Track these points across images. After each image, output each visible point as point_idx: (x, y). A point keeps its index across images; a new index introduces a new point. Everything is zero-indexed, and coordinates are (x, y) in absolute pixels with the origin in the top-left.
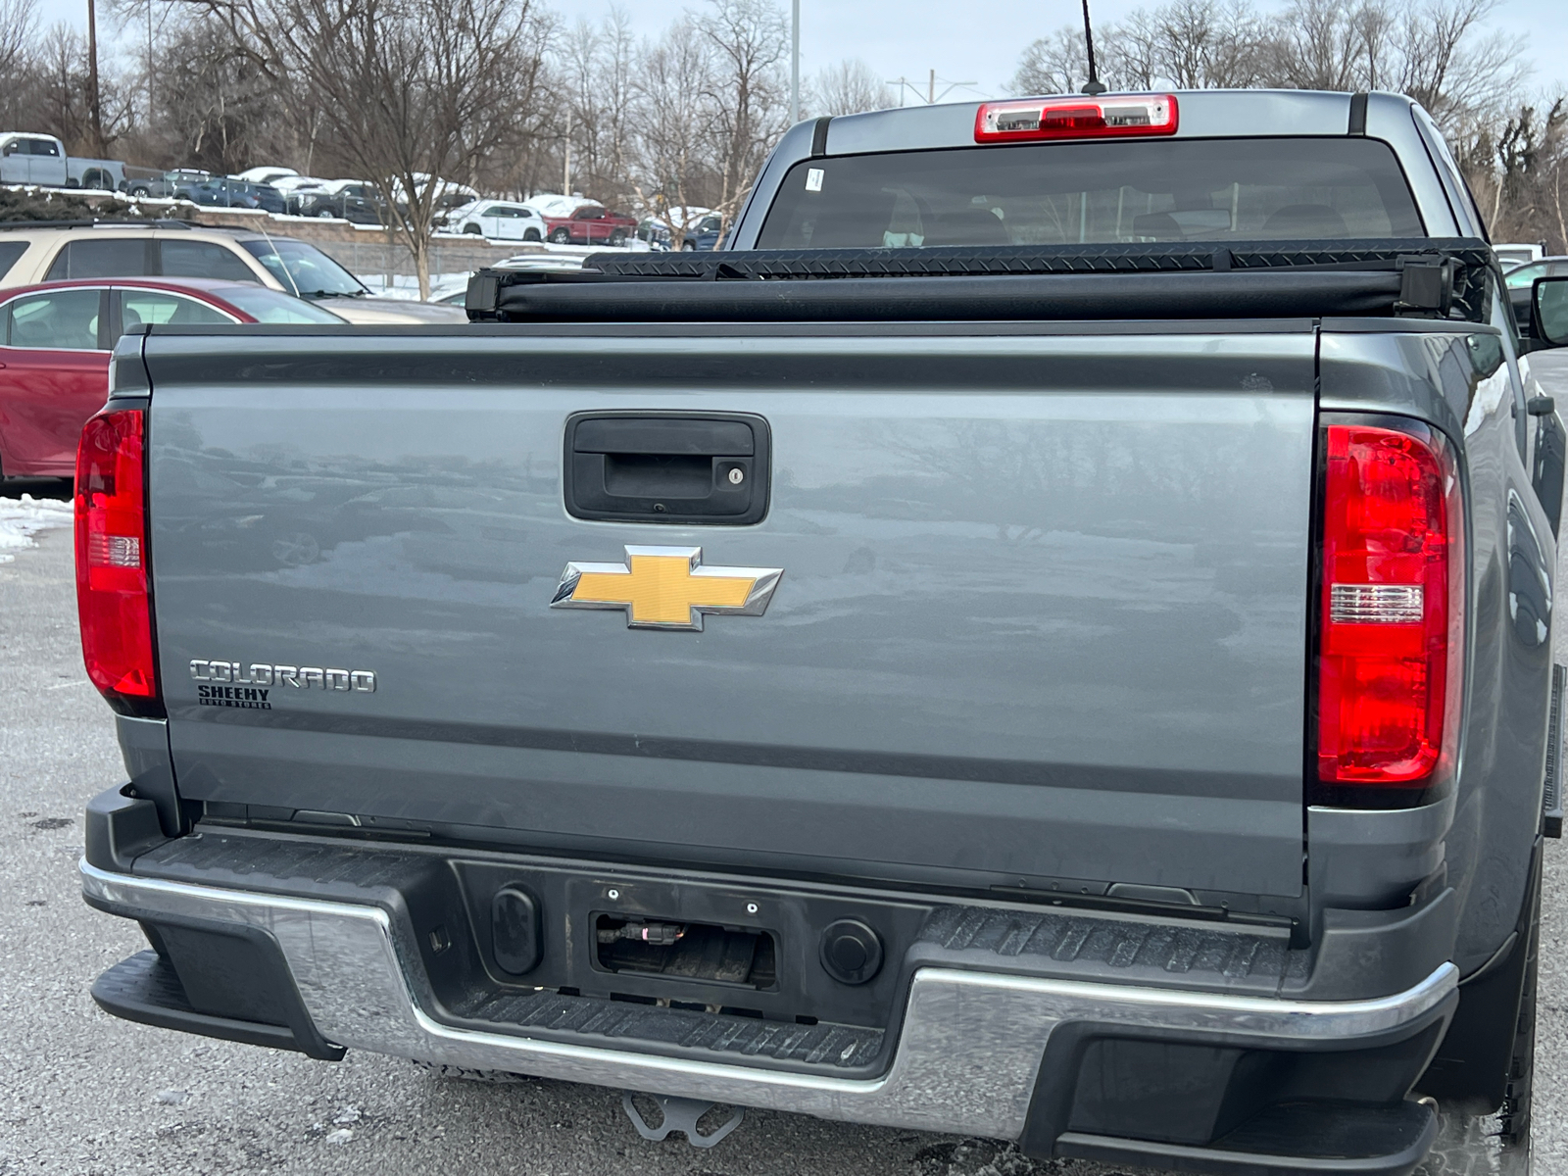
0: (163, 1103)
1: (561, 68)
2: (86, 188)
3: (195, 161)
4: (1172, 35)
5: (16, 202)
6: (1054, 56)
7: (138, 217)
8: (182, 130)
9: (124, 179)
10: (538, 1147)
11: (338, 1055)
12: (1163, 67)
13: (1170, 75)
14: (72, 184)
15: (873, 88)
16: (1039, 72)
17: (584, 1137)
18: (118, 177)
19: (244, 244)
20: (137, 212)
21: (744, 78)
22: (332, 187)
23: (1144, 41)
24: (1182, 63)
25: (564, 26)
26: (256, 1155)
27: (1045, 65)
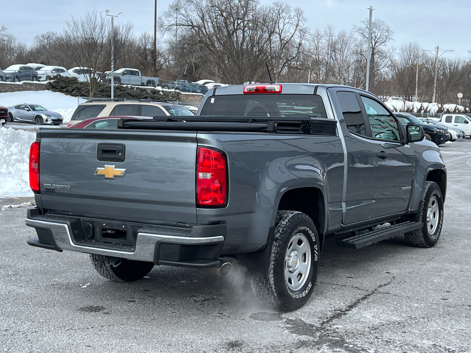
0: (54, 281)
1: (309, 46)
2: (147, 86)
3: (184, 77)
5: (125, 90)
7: (162, 95)
8: (181, 67)
9: (159, 83)
11: (61, 251)
14: (143, 84)
15: (420, 52)
18: (157, 82)
19: (164, 107)
20: (162, 94)
21: (373, 49)
25: (310, 32)
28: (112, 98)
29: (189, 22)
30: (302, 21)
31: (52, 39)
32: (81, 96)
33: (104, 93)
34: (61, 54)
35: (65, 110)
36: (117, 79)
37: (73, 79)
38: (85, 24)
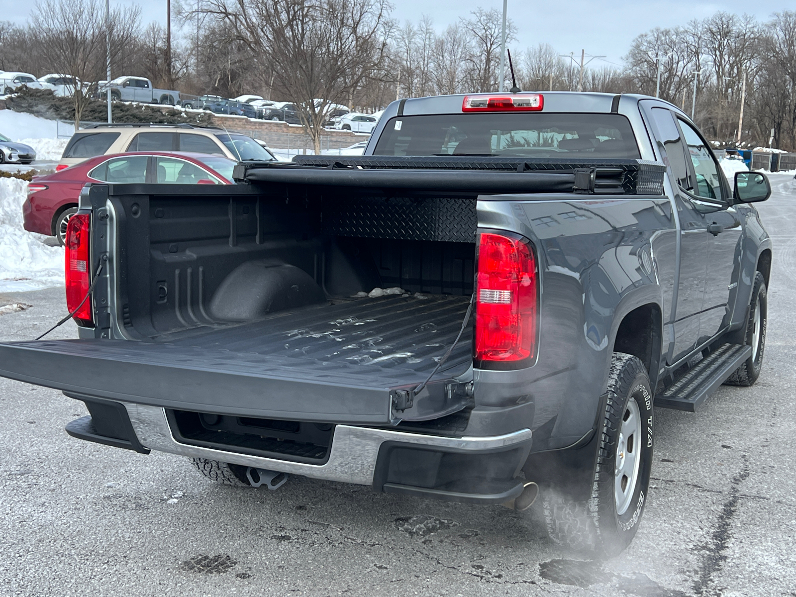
0: (108, 487)
1: (397, 47)
2: (161, 104)
3: (215, 91)
4: (712, 32)
5: (128, 110)
6: (649, 43)
7: (185, 118)
8: (210, 76)
9: (180, 100)
10: (248, 509)
11: (148, 452)
12: (706, 49)
13: (710, 53)
14: (155, 101)
15: (554, 58)
16: (641, 51)
17: (267, 507)
18: (176, 99)
19: (218, 136)
20: (185, 116)
21: (489, 52)
22: (279, 105)
23: (696, 35)
24: (717, 47)
25: (399, 26)
26: (139, 506)
27: (644, 47)
28: (110, 121)
29: (221, 8)
30: (387, 10)
31: (8, 32)
32: (61, 118)
33: (96, 115)
34: (23, 55)
35: (38, 140)
36: (116, 93)
37: (48, 92)
38: (66, 6)
